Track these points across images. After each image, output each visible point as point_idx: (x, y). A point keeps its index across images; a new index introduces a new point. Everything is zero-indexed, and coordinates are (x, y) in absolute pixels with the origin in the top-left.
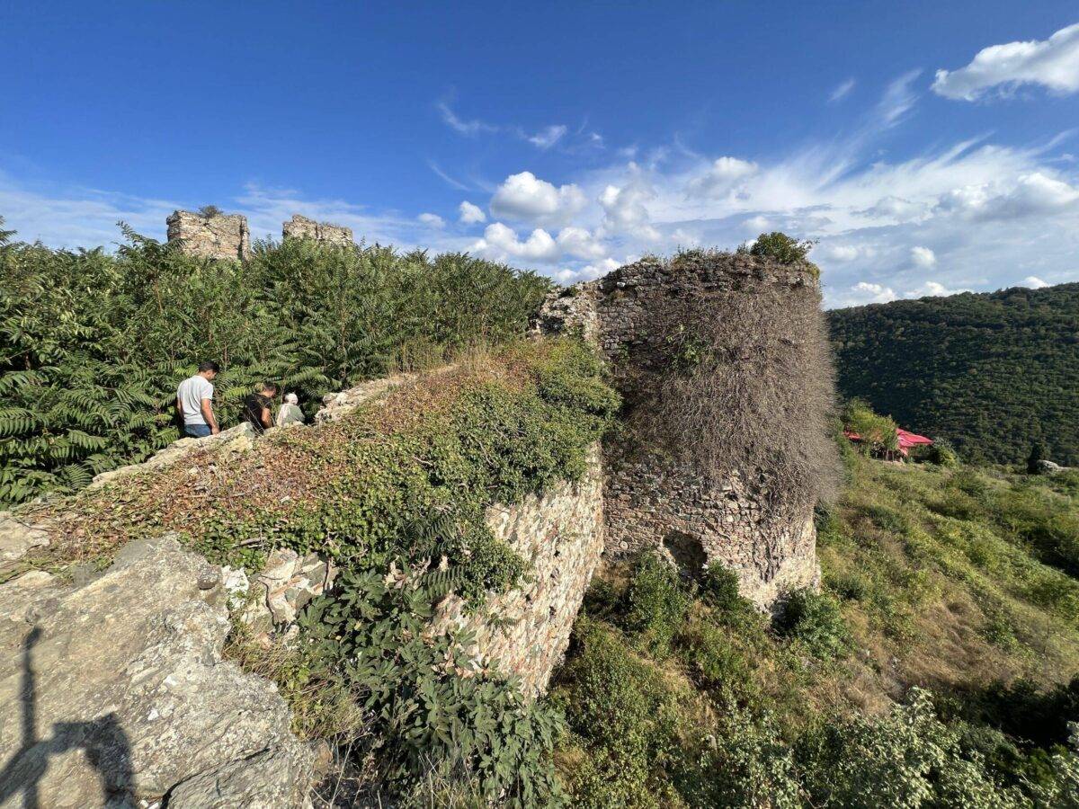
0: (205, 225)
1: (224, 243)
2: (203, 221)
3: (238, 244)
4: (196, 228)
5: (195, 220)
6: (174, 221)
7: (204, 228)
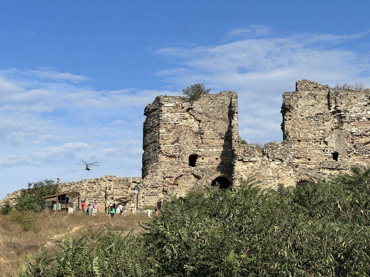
0: (188, 110)
1: (208, 132)
2: (186, 105)
3: (224, 131)
4: (177, 116)
5: (177, 106)
6: (154, 110)
7: (187, 115)
